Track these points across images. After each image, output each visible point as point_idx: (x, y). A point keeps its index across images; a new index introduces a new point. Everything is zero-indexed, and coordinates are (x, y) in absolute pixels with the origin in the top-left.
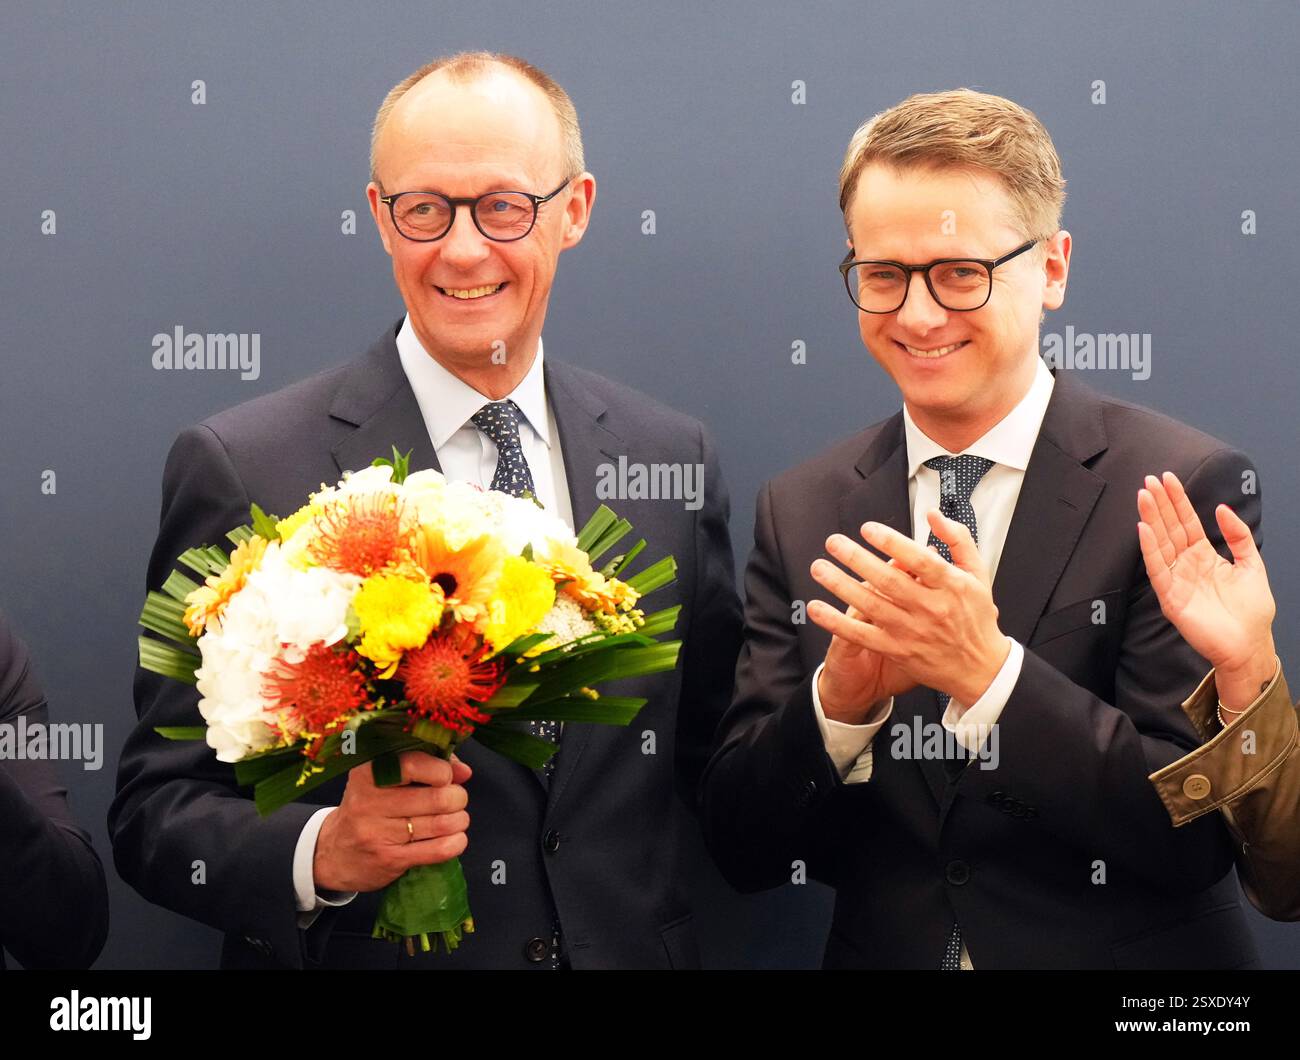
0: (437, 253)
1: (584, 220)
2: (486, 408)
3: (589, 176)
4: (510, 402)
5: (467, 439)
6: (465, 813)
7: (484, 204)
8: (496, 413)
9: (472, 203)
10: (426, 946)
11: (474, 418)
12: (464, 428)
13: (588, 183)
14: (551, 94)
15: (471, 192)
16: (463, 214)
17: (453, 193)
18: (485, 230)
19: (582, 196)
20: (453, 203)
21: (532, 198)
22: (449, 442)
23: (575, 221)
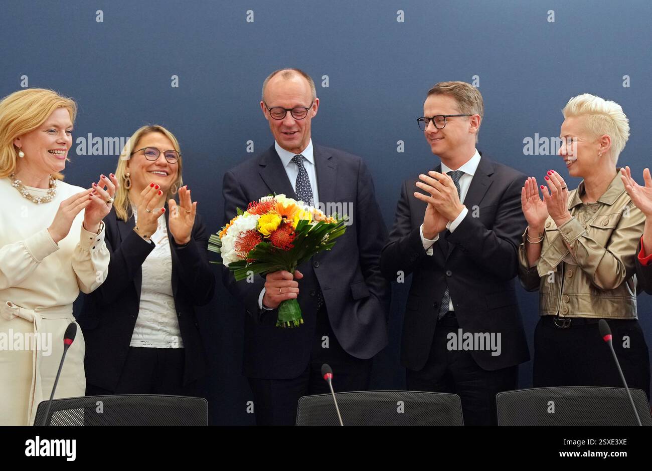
0: (282, 123)
1: (317, 110)
2: (294, 157)
3: (317, 99)
4: (301, 155)
5: (291, 165)
6: (298, 289)
7: (294, 110)
8: (297, 158)
9: (291, 110)
10: (289, 325)
11: (292, 159)
12: (290, 163)
13: (317, 101)
14: (307, 79)
15: (291, 108)
16: (289, 113)
17: (286, 108)
18: (294, 116)
19: (316, 104)
20: (286, 110)
21: (306, 109)
22: (288, 166)
23: (314, 110)
